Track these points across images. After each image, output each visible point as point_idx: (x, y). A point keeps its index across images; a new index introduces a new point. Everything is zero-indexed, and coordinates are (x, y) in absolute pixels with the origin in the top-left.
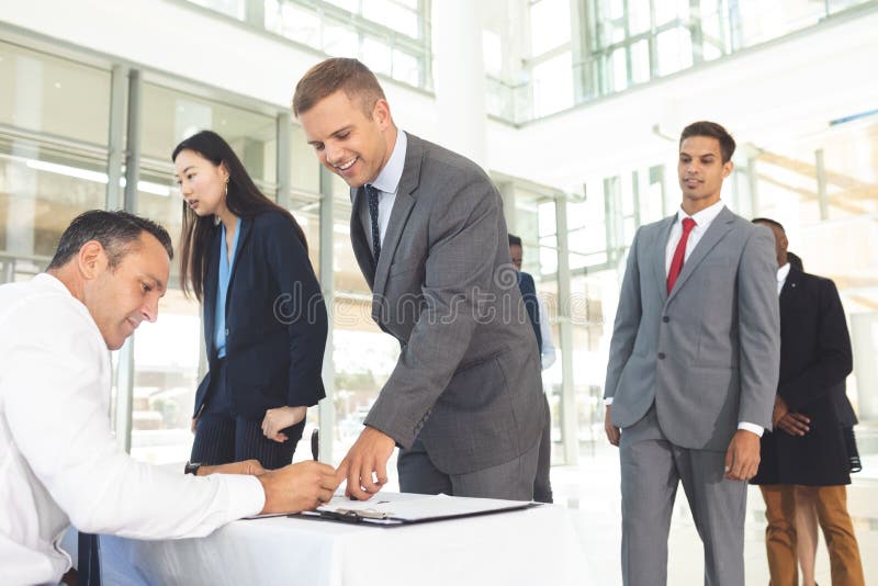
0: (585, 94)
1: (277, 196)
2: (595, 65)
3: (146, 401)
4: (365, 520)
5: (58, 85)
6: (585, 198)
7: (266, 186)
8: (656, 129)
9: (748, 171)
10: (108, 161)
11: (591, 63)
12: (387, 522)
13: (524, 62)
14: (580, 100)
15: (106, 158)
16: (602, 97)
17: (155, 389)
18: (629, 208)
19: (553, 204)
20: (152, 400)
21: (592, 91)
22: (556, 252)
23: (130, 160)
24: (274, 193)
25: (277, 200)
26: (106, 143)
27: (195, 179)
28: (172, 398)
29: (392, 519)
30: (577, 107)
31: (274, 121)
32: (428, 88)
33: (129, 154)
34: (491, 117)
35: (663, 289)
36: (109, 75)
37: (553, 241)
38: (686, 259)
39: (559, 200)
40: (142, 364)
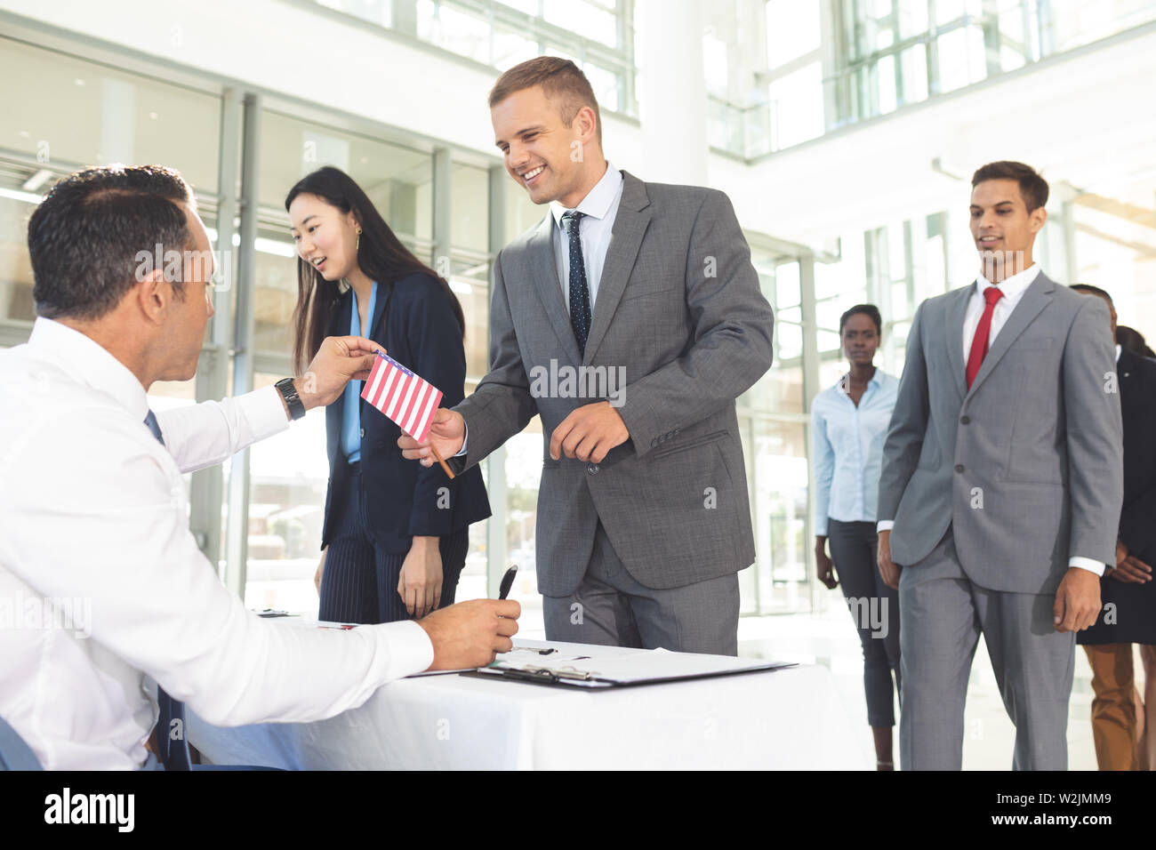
0: (839, 118)
1: (433, 256)
2: (853, 78)
3: (263, 522)
4: (562, 680)
5: (154, 116)
6: (839, 256)
7: (417, 243)
8: (936, 163)
9: (1063, 219)
10: (218, 213)
11: (849, 75)
12: (593, 684)
13: (757, 76)
14: (833, 126)
15: (214, 208)
16: (863, 122)
17: (275, 507)
18: (898, 271)
19: (796, 265)
20: (271, 522)
21: (849, 114)
22: (800, 329)
23: (245, 211)
24: (429, 252)
25: (433, 262)
26: (214, 189)
27: (318, 232)
28: (297, 519)
29: (599, 680)
30: (829, 135)
31: (429, 158)
32: (630, 113)
33: (244, 202)
34: (714, 150)
35: (961, 381)
36: (219, 101)
37: (796, 315)
38: (992, 340)
39: (805, 259)
40: (259, 474)
